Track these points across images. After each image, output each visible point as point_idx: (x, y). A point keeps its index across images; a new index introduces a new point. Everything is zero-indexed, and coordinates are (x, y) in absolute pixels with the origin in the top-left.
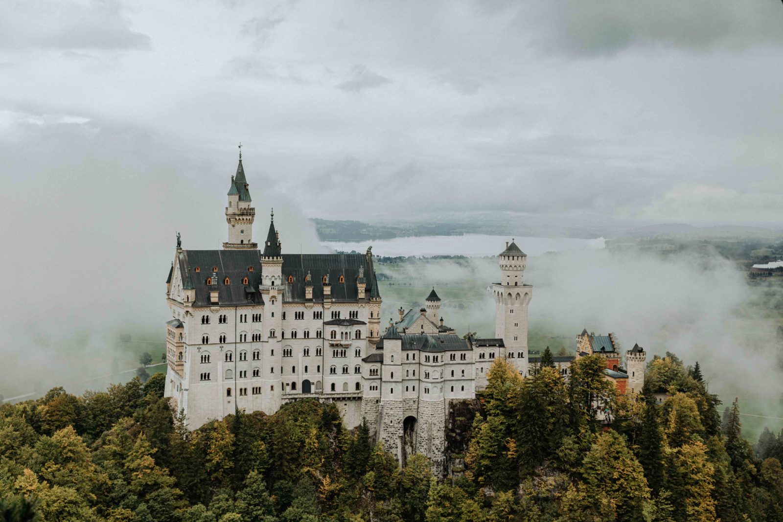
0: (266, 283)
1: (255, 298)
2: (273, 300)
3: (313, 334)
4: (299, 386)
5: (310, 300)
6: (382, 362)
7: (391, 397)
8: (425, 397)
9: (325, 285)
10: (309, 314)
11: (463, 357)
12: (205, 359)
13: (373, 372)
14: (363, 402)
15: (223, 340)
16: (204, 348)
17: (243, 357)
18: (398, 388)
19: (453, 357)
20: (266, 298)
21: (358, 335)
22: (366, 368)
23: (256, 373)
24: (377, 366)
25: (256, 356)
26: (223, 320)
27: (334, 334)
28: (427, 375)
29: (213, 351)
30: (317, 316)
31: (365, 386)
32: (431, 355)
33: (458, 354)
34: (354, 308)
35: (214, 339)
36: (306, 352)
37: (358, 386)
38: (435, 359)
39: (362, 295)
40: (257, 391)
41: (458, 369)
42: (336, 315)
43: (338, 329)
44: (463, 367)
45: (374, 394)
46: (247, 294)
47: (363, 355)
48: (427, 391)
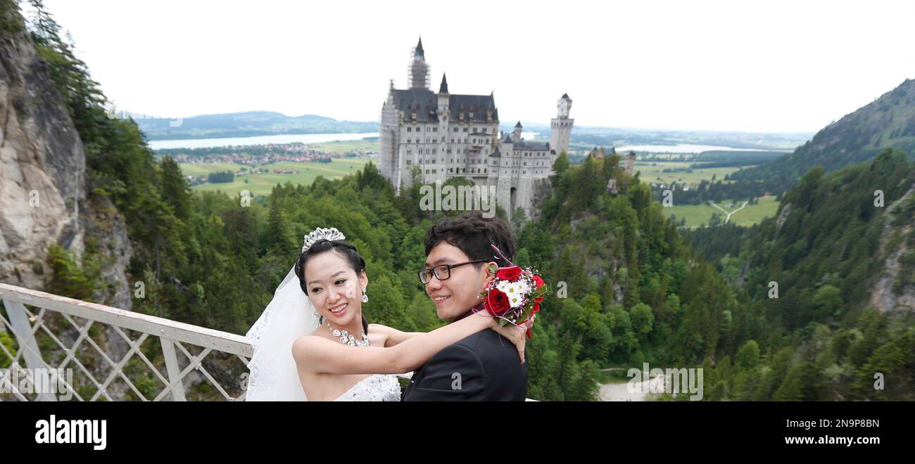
0: (441, 108)
1: (434, 118)
2: (445, 118)
3: (462, 141)
4: (455, 170)
5: (462, 121)
6: (500, 156)
7: (505, 176)
8: (523, 177)
9: (471, 112)
10: (461, 129)
11: (544, 154)
12: (409, 152)
13: (495, 162)
14: (488, 180)
15: (418, 141)
16: (409, 146)
17: (428, 152)
18: (509, 171)
19: (539, 154)
20: (440, 118)
21: (487, 141)
22: (491, 160)
23: (434, 162)
24: (497, 159)
25: (434, 151)
26: (418, 130)
27: (474, 141)
28: (525, 164)
29: (413, 148)
30: (465, 130)
31: (490, 170)
32: (528, 152)
33: (541, 153)
34: (485, 126)
35: (414, 141)
36: (459, 151)
37: (485, 171)
38: (531, 155)
39: (489, 119)
40: (434, 171)
41: (540, 162)
42: (475, 129)
43: (477, 138)
44: (544, 160)
45: (494, 175)
46: (430, 115)
47: (489, 153)
48: (524, 173)
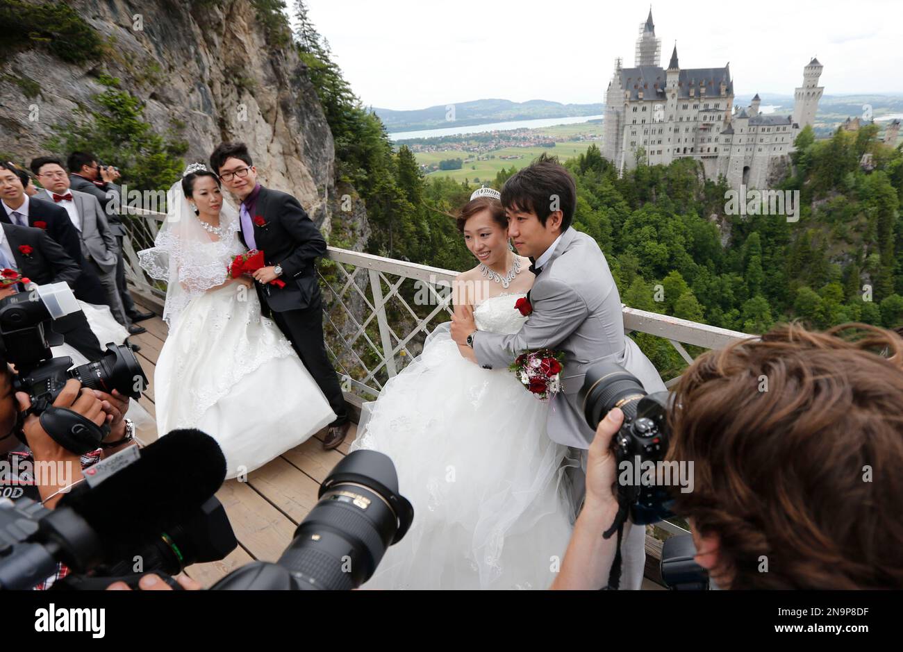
0: (669, 85)
1: (662, 96)
2: (673, 96)
3: (692, 119)
4: (682, 150)
5: (693, 97)
6: (733, 133)
7: (738, 155)
8: (758, 154)
9: (702, 87)
10: (691, 106)
11: (784, 129)
12: (634, 133)
13: (727, 140)
14: (718, 159)
15: (643, 121)
16: (634, 126)
17: (654, 132)
18: (743, 149)
19: (778, 129)
20: (668, 96)
21: (719, 118)
22: (723, 138)
23: (660, 142)
24: (729, 136)
25: (661, 131)
26: (644, 109)
27: (705, 118)
28: (762, 140)
29: (638, 128)
30: (695, 107)
31: (721, 149)
32: (766, 128)
33: (781, 127)
34: (717, 102)
35: (639, 121)
36: (687, 130)
37: (716, 150)
38: (769, 130)
39: (723, 93)
40: (659, 152)
41: (780, 137)
42: (706, 106)
43: (708, 115)
44: (783, 136)
45: (726, 154)
46: (658, 94)
47: (721, 131)
48: (760, 150)
